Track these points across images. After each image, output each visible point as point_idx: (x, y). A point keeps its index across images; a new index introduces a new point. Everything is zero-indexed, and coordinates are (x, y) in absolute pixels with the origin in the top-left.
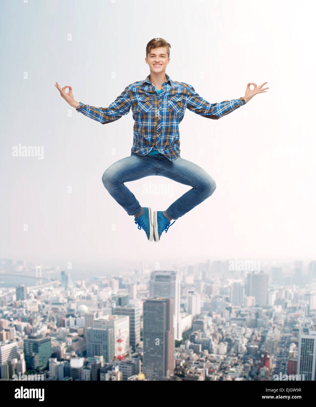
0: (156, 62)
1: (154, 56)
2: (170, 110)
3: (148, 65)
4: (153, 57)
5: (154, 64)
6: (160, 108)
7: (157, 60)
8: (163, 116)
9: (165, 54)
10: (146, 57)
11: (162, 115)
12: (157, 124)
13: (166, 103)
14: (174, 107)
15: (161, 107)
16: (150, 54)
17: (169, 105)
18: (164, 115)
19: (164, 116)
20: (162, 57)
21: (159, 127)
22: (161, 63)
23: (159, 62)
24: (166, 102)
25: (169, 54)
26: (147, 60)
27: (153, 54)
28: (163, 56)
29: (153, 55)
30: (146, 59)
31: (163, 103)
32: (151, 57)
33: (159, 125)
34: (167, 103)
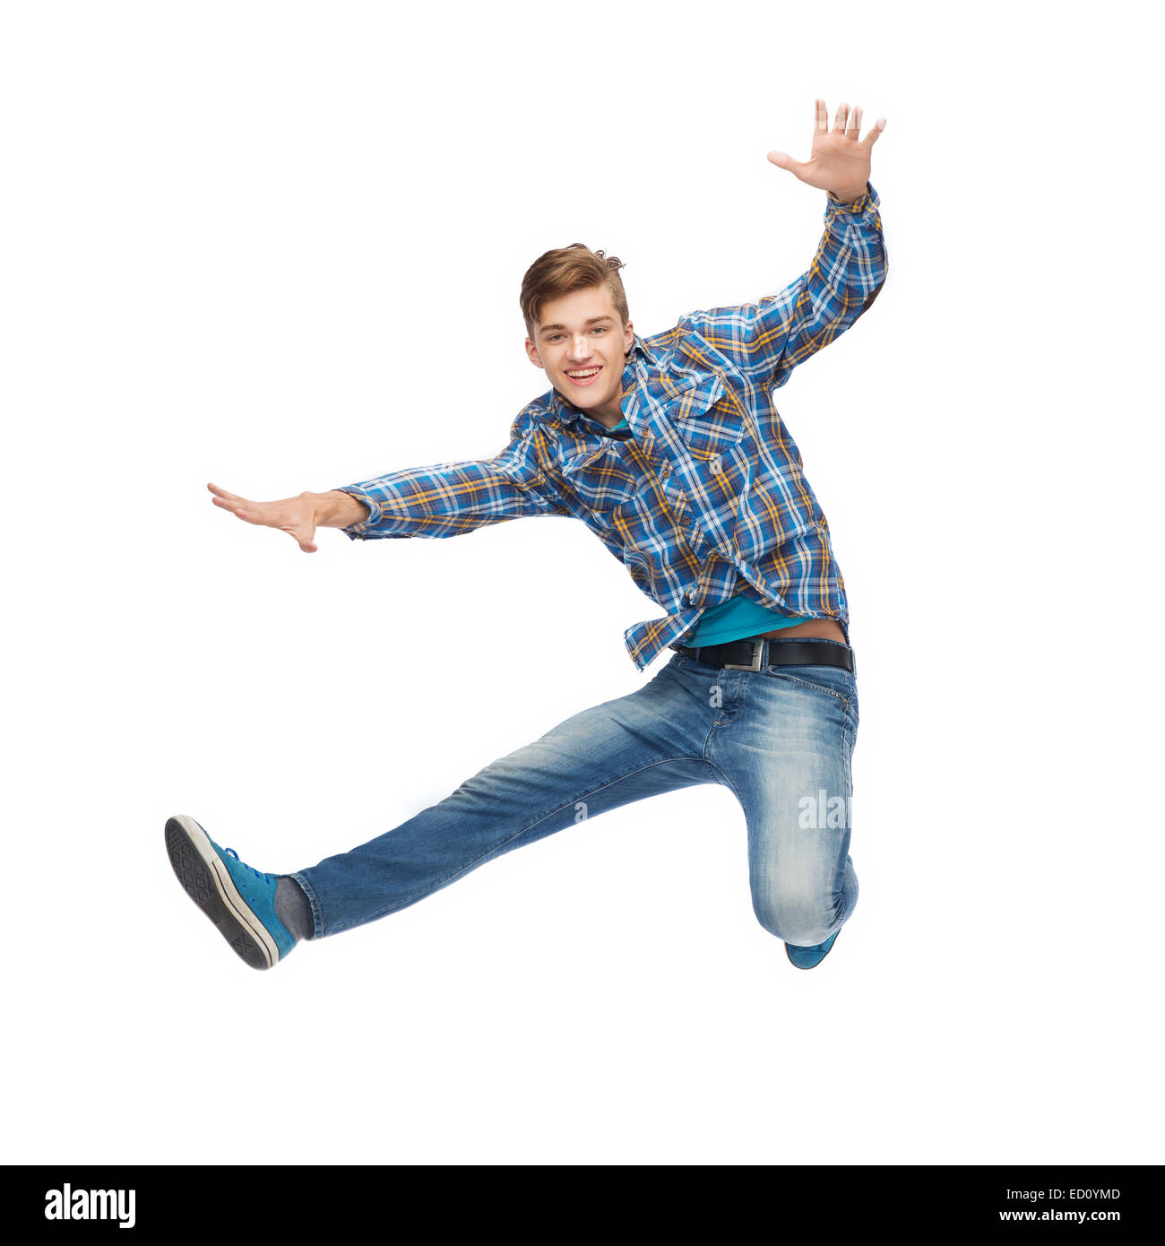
0: (573, 362)
1: (559, 333)
2: (704, 456)
3: (543, 370)
4: (557, 337)
5: (566, 372)
6: (664, 466)
7: (579, 354)
8: (690, 489)
9: (608, 318)
10: (527, 335)
11: (687, 489)
12: (687, 533)
13: (675, 437)
14: (712, 434)
15: (666, 461)
16: (545, 329)
17: (689, 438)
18: (692, 485)
19: (694, 491)
20: (598, 330)
21: (700, 541)
22: (596, 361)
23: (588, 359)
24: (672, 431)
25: (623, 310)
26: (534, 349)
27: (556, 327)
28: (597, 325)
29: (556, 332)
30: (531, 347)
31: (665, 445)
32: (549, 339)
33: (695, 532)
34: (677, 432)
